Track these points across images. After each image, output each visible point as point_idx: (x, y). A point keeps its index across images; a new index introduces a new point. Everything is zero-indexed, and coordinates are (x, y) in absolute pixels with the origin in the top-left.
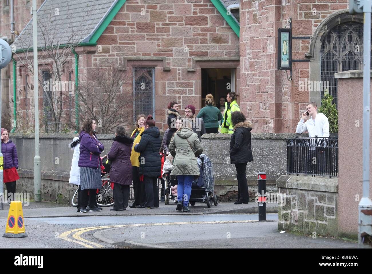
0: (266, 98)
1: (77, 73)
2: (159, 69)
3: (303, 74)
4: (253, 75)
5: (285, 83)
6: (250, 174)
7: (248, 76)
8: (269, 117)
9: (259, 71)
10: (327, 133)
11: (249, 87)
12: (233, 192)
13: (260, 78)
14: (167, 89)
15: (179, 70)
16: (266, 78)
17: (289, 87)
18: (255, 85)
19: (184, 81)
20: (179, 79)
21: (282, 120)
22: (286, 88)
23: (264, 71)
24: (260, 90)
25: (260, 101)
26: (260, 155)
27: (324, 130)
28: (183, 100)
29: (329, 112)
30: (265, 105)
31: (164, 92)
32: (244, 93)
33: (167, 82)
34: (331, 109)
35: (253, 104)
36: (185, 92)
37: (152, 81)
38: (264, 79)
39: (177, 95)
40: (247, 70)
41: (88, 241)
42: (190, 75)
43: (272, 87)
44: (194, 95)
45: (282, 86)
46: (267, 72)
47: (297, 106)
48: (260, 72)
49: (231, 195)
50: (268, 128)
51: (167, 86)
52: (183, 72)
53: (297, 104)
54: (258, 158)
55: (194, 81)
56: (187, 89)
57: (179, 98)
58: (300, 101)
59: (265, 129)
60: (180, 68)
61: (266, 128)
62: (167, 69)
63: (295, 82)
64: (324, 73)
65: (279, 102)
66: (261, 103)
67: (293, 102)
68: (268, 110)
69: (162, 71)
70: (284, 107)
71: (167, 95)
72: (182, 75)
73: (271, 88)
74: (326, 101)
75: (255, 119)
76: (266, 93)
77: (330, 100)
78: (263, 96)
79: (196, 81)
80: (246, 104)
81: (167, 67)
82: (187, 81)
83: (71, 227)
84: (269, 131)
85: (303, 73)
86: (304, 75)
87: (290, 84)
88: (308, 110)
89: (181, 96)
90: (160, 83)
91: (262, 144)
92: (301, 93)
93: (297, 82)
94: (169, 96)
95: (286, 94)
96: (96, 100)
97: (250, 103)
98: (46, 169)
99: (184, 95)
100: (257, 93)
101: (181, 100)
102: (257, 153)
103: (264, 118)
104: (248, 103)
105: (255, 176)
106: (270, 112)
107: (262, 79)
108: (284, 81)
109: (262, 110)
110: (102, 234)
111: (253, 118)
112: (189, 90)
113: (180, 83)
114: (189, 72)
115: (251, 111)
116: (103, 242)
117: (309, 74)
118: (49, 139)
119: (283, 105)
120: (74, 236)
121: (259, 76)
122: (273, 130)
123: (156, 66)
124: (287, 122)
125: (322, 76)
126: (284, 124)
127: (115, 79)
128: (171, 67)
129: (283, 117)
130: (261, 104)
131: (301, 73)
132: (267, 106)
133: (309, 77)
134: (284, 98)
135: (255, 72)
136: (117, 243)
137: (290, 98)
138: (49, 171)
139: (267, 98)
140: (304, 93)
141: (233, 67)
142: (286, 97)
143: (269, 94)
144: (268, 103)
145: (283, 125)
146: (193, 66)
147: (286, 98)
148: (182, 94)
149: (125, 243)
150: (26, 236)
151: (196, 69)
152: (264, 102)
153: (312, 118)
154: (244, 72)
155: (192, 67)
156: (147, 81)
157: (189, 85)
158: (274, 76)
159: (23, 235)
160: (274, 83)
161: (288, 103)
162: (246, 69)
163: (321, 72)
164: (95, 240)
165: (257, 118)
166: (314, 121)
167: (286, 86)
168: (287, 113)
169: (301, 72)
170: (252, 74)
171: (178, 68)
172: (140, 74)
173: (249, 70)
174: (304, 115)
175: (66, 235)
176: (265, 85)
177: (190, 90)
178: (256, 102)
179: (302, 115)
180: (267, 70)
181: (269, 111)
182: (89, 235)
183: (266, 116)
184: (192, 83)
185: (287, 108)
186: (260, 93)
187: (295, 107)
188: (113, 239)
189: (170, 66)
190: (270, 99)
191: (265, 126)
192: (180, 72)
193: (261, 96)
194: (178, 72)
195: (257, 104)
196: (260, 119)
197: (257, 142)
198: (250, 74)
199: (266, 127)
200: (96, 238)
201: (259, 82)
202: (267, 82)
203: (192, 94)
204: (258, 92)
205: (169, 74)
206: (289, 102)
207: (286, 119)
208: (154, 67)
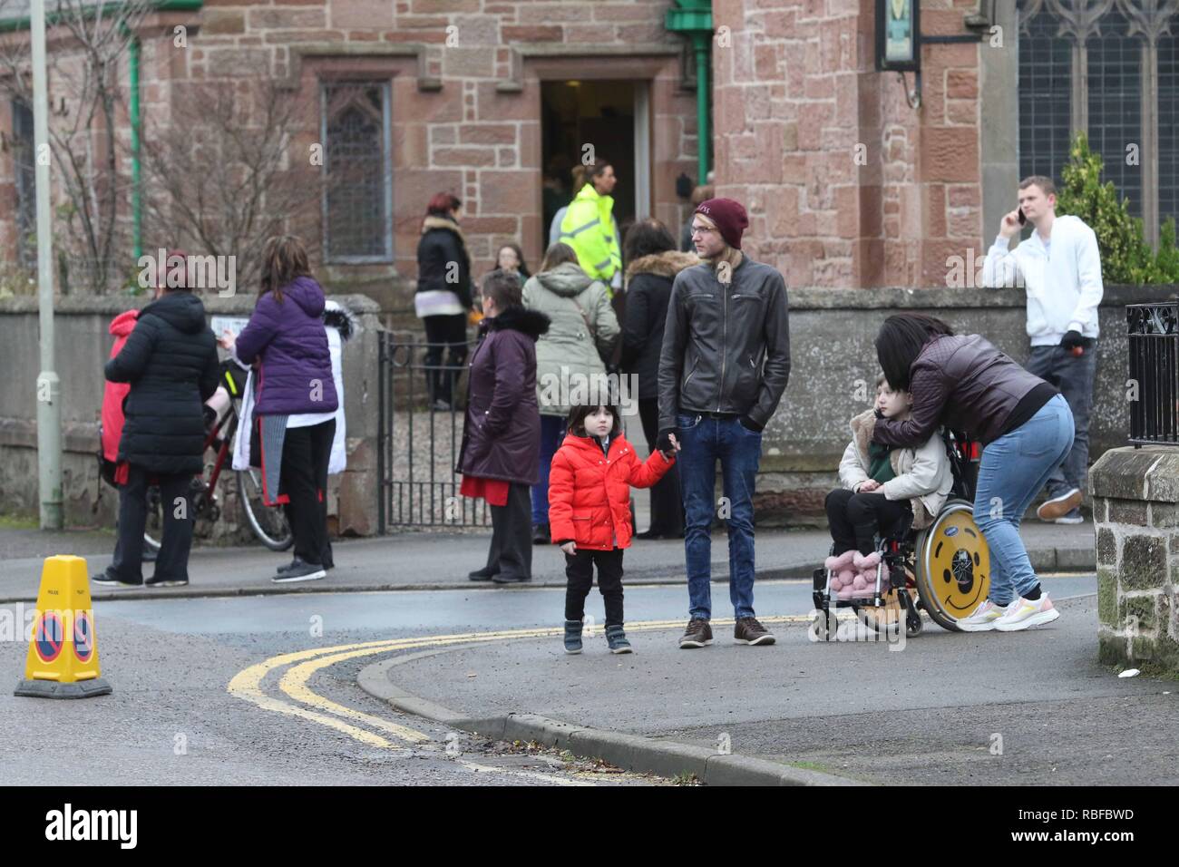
0: (822, 170)
1: (138, 99)
2: (404, 82)
3: (957, 85)
4: (769, 92)
5: (892, 116)
6: (825, 434)
7: (751, 98)
8: (834, 231)
9: (792, 77)
10: (1095, 286)
11: (754, 135)
12: (765, 497)
13: (797, 101)
14: (432, 148)
15: (470, 86)
16: (822, 101)
17: (909, 132)
18: (776, 125)
19: (484, 123)
20: (470, 115)
21: (883, 242)
22: (896, 133)
23: (813, 76)
24: (798, 140)
25: (799, 181)
26: (859, 364)
27: (1084, 274)
28: (483, 185)
29: (1094, 212)
30: (817, 191)
31: (423, 160)
32: (736, 154)
33: (431, 127)
34: (1099, 201)
35: (770, 191)
36: (489, 159)
37: (380, 123)
38: (815, 106)
39: (464, 169)
40: (748, 76)
41: (353, 713)
42: (505, 102)
43: (846, 131)
44: (517, 167)
45: (880, 127)
46: (825, 80)
47: (940, 194)
48: (799, 83)
49: (759, 506)
50: (830, 270)
51: (430, 137)
52: (481, 94)
53: (940, 188)
54: (852, 374)
55: (518, 124)
56: (497, 148)
57: (471, 177)
58: (947, 178)
59: (817, 276)
60: (474, 80)
61: (824, 271)
62: (431, 84)
63: (931, 113)
64: (1029, 80)
65: (871, 182)
66: (800, 189)
67: (925, 181)
68: (832, 208)
69: (415, 90)
70: (889, 200)
71: (432, 167)
72: (480, 101)
73: (841, 136)
74: (1079, 174)
75: (781, 241)
76: (821, 153)
77: (1095, 168)
78: (810, 163)
79: (525, 124)
80: (743, 192)
81: (431, 77)
82: (494, 123)
83: (256, 649)
84: (836, 282)
85: (957, 81)
86: (962, 88)
87: (913, 118)
88: (1026, 203)
89: (478, 170)
90: (408, 127)
91: (866, 325)
92: (950, 149)
93: (939, 114)
94: (437, 173)
95: (896, 153)
96: (211, 187)
97: (757, 186)
98: (76, 416)
99: (486, 168)
100: (785, 155)
101: (477, 185)
102: (848, 357)
103: (813, 239)
104: (752, 188)
105: (842, 440)
106: (839, 217)
107: (804, 105)
108: (887, 109)
109: (808, 210)
110: (393, 679)
111: (770, 239)
112: (504, 153)
113: (474, 128)
114: (502, 93)
115: (763, 216)
116: (412, 713)
117: (979, 85)
118: (87, 314)
119: (887, 190)
120: (285, 686)
121: (794, 95)
122: (850, 278)
123: (394, 73)
124: (902, 250)
125: (1021, 92)
126: (890, 257)
127: (273, 114)
128: (445, 78)
129: (884, 232)
130: (803, 191)
131: (951, 82)
132: (828, 195)
133: (979, 94)
134: (890, 166)
135: (778, 83)
136: (480, 723)
137: (912, 166)
138: (88, 426)
139: (828, 168)
140: (962, 150)
141: (644, 75)
142: (898, 163)
143: (833, 155)
144: (830, 187)
145: (886, 259)
146: (514, 74)
147: (899, 169)
148: (480, 164)
149: (514, 723)
150: (105, 693)
151: (525, 84)
152: (815, 184)
153: (1038, 233)
154: (735, 84)
155: (511, 76)
156: (367, 122)
157: (504, 135)
158: (854, 94)
159: (95, 686)
160: (853, 119)
161: (905, 184)
162: (742, 74)
163: (1017, 77)
164: (372, 704)
165: (785, 239)
166: (1047, 245)
167: (896, 127)
168: (903, 219)
169: (950, 77)
170: (766, 88)
171: (465, 79)
172: (342, 101)
173: (755, 77)
174: (1009, 222)
175: (255, 684)
176: (816, 125)
177: (507, 150)
178: (780, 183)
179: (1004, 223)
180: (826, 75)
181: (834, 212)
182: (341, 682)
183: (822, 230)
184: (512, 128)
185: (904, 200)
186: (799, 154)
187: (931, 199)
188: (449, 703)
189: (439, 73)
190: (839, 173)
191: (820, 264)
192: (474, 92)
193: (802, 162)
194: (465, 92)
195: (785, 190)
196: (799, 240)
197: (846, 319)
198: (757, 88)
199: (822, 268)
200: (377, 698)
201: (796, 117)
202: (826, 113)
203: (512, 164)
204: (788, 148)
205: (437, 99)
206: (909, 180)
207: (898, 240)
208: (386, 78)
